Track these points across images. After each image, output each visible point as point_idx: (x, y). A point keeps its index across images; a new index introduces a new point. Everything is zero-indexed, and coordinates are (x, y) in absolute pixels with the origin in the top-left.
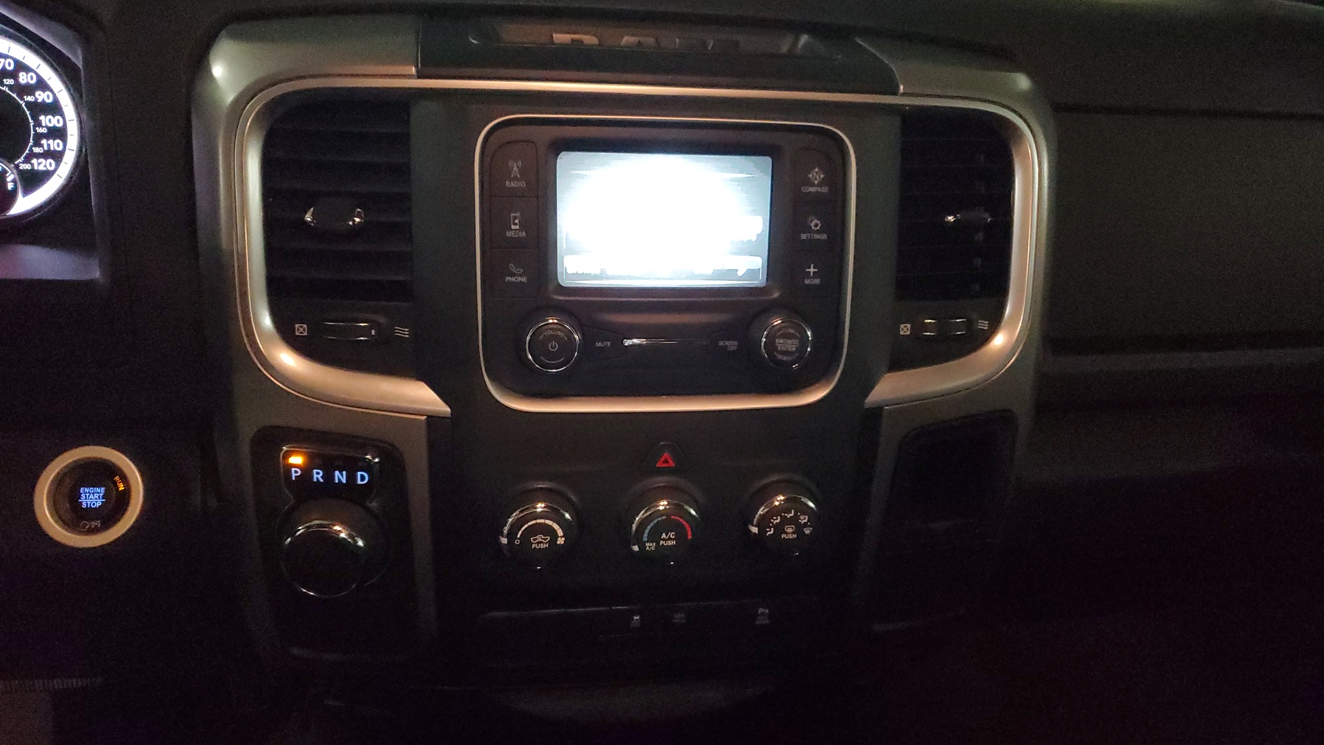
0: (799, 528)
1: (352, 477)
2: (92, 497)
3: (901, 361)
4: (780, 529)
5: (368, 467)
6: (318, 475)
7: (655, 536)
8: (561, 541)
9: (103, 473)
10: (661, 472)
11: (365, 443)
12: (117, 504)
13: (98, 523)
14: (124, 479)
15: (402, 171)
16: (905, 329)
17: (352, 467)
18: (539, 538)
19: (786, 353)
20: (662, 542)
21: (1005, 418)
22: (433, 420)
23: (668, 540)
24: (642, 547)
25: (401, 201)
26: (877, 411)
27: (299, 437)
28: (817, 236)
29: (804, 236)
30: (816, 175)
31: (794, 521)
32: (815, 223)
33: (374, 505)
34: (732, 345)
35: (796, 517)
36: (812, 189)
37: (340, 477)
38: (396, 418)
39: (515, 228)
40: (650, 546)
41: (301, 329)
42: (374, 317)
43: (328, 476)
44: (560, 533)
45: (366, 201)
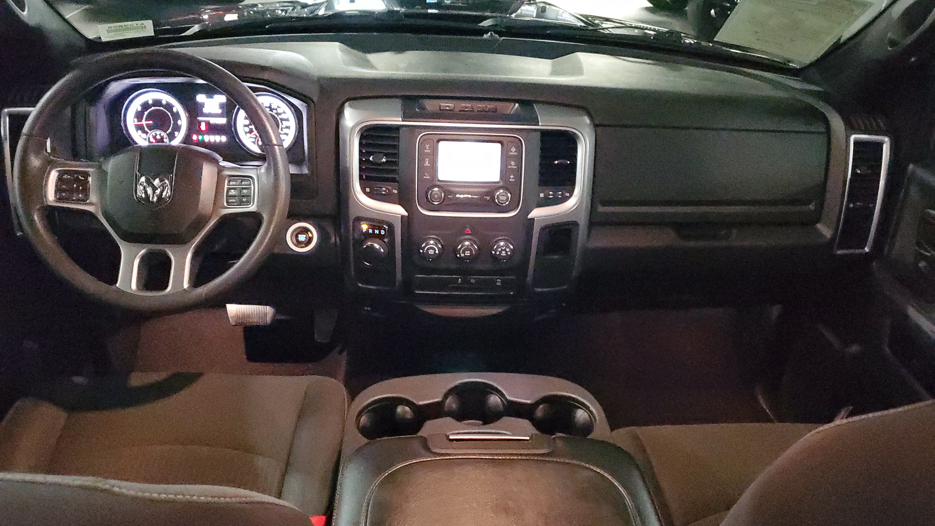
0: (506, 252)
1: (380, 232)
2: (302, 238)
3: (540, 205)
4: (501, 252)
5: (385, 230)
6: (371, 231)
7: (463, 252)
8: (437, 252)
9: (305, 231)
10: (467, 234)
11: (383, 222)
12: (310, 240)
13: (304, 245)
14: (311, 233)
15: (395, 147)
16: (542, 195)
17: (380, 229)
18: (431, 250)
19: (502, 201)
20: (466, 254)
21: (575, 224)
22: (402, 217)
23: (468, 253)
24: (460, 255)
25: (395, 155)
26: (533, 219)
27: (366, 220)
28: (514, 167)
29: (509, 167)
30: (513, 149)
31: (505, 250)
32: (513, 163)
33: (386, 240)
34: (488, 198)
35: (505, 249)
36: (512, 153)
37: (377, 232)
38: (393, 215)
39: (427, 164)
40: (462, 255)
41: (368, 190)
42: (388, 187)
43: (374, 231)
44: (437, 249)
45: (386, 155)
